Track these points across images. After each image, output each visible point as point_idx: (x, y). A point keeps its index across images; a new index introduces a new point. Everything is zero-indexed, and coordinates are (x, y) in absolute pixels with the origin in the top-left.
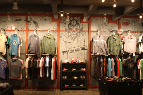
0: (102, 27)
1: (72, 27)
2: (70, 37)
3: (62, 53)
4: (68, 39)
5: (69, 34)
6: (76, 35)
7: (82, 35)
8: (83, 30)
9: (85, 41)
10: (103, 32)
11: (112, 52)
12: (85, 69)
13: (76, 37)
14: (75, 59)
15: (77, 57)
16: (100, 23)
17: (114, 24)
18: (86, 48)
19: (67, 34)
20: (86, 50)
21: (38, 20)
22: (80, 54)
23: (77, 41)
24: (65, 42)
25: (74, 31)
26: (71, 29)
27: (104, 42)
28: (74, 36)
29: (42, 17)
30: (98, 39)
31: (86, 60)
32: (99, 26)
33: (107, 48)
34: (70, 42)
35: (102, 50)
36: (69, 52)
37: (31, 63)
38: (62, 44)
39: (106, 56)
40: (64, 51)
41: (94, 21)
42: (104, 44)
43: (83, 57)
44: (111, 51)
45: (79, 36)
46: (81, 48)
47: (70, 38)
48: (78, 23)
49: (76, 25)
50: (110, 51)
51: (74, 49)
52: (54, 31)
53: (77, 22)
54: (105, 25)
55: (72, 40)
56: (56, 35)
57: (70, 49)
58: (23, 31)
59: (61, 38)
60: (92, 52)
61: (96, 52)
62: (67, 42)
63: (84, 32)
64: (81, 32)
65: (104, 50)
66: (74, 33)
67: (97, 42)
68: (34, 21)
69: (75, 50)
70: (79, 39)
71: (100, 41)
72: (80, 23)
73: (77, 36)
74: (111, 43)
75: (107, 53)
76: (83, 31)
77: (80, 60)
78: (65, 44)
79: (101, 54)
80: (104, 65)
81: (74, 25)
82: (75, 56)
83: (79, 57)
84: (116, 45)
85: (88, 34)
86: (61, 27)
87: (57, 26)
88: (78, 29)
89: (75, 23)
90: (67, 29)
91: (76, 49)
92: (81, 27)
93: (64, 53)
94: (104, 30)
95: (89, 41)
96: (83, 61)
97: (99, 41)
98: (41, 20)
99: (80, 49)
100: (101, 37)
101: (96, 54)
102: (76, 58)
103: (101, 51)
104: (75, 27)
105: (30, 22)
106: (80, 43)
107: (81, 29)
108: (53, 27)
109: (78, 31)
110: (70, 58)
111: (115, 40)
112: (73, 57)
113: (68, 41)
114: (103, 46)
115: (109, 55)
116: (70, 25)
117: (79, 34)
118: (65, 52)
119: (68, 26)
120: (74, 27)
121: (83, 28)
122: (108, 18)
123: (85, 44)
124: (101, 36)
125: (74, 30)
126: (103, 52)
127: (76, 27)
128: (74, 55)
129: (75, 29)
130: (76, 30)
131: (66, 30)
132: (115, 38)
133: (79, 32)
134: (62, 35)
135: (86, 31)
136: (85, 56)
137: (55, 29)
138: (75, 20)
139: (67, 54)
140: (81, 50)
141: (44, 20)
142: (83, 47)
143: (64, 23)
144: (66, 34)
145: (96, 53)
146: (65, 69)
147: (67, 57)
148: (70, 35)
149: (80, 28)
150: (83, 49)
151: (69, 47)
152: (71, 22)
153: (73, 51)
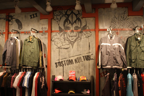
0: (117, 23)
1: (70, 25)
2: (67, 40)
3: (55, 65)
4: (64, 44)
5: (66, 36)
6: (76, 36)
7: (84, 36)
8: (87, 28)
9: (89, 46)
10: (120, 30)
11: (134, 63)
12: (88, 92)
13: (75, 40)
14: (73, 74)
15: (78, 72)
16: (113, 16)
17: (137, 17)
18: (92, 58)
19: (63, 36)
20: (92, 60)
21: (22, 18)
22: (82, 66)
23: (77, 47)
24: (59, 48)
25: (72, 31)
26: (68, 28)
27: (119, 46)
28: (72, 39)
29: (27, 13)
30: (108, 41)
31: (92, 77)
32: (112, 22)
33: (124, 57)
34: (66, 49)
35: (115, 59)
36: (65, 64)
37: (4, 81)
38: (54, 51)
39: (123, 70)
40: (58, 61)
41: (104, 15)
42: (120, 49)
43: (87, 72)
44: (133, 61)
45: (81, 39)
46: (84, 57)
47: (67, 42)
48: (80, 19)
49: (75, 22)
50: (131, 60)
51: (73, 59)
52: (44, 32)
53: (77, 17)
54: (122, 19)
55: (70, 45)
56: (46, 38)
57: (66, 60)
58: (2, 34)
59: (53, 43)
60: (98, 64)
61: (106, 63)
62: (61, 49)
63: (89, 32)
64: (84, 32)
65: (119, 59)
66: (72, 34)
67: (106, 46)
68: (17, 19)
69: (74, 61)
70: (81, 43)
71: (112, 45)
72: (82, 18)
73: (77, 39)
74: (133, 48)
75: (124, 66)
76: (86, 31)
77: (81, 77)
78: (59, 52)
79: (114, 67)
80: (119, 86)
81: (74, 21)
82: (74, 71)
83: (80, 71)
84: (140, 51)
85: (94, 34)
86: (53, 26)
87: (48, 24)
88: (79, 28)
89: (75, 18)
90: (63, 28)
91: (75, 59)
92: (84, 24)
93: (58, 64)
94: (122, 28)
95: (96, 46)
96: (85, 79)
97: (110, 45)
98: (26, 17)
99: (82, 58)
100: (113, 38)
101: (106, 66)
102: (76, 72)
103: (115, 61)
104: (74, 25)
105: (11, 21)
106: (81, 49)
107: (84, 27)
108: (42, 26)
109: (80, 30)
110: (66, 73)
111: (140, 42)
112: (71, 72)
113: (63, 47)
114: (118, 53)
115: (128, 69)
116: (66, 23)
117: (80, 35)
118: (60, 64)
119: (63, 23)
120: (72, 24)
121: (86, 25)
122: (127, 7)
123: (90, 51)
124: (114, 36)
125: (73, 29)
126: (117, 63)
127: (76, 25)
128: (73, 69)
129: (75, 27)
130: (75, 29)
131: (61, 30)
132: (139, 38)
133: (81, 32)
134: (55, 37)
135: (92, 30)
136: (91, 70)
137: (44, 30)
138: (75, 14)
139: (61, 67)
140: (84, 60)
141: (30, 17)
142: (86, 55)
143: (58, 19)
144: (61, 35)
145: (104, 65)
146: (57, 91)
147: (62, 71)
148: (67, 38)
149: (82, 26)
150: (88, 58)
151: (65, 55)
152: (68, 16)
153: (71, 62)
